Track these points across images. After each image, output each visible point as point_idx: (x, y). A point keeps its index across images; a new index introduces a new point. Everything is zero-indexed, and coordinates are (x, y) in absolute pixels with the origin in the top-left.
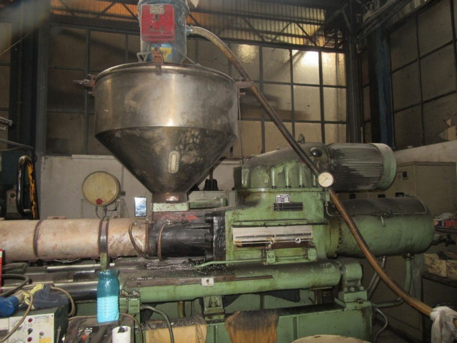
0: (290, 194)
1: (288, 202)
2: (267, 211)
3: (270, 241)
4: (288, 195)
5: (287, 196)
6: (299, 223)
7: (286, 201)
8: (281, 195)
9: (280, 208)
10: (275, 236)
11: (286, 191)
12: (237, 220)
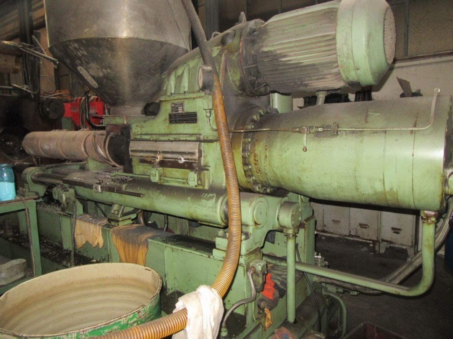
0: (184, 102)
2: (164, 123)
3: (155, 158)
5: (181, 104)
7: (180, 111)
8: (176, 104)
9: (175, 119)
10: (161, 152)
11: (180, 98)
12: (140, 133)
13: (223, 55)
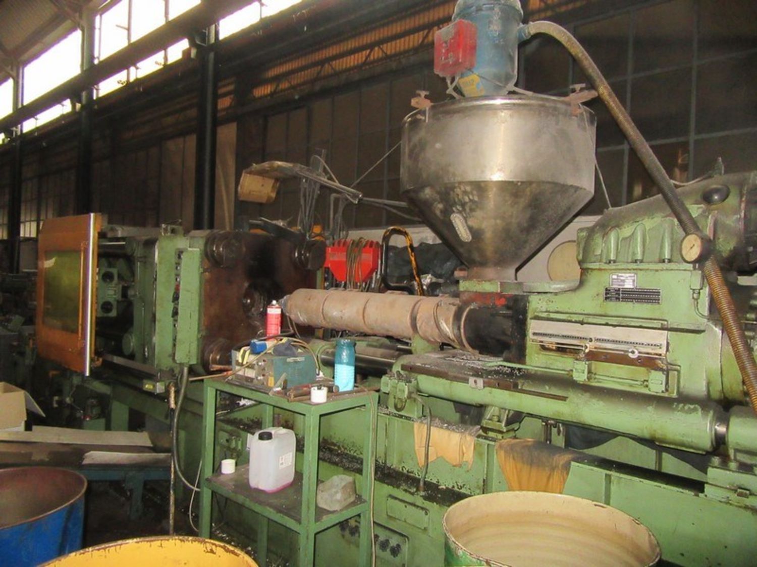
0: (636, 274)
1: (631, 287)
2: (593, 300)
3: (582, 346)
4: (633, 275)
5: (630, 276)
6: (644, 325)
7: (629, 285)
8: (620, 275)
9: (617, 296)
10: (593, 339)
11: (630, 268)
12: (544, 310)
13: (710, 217)
